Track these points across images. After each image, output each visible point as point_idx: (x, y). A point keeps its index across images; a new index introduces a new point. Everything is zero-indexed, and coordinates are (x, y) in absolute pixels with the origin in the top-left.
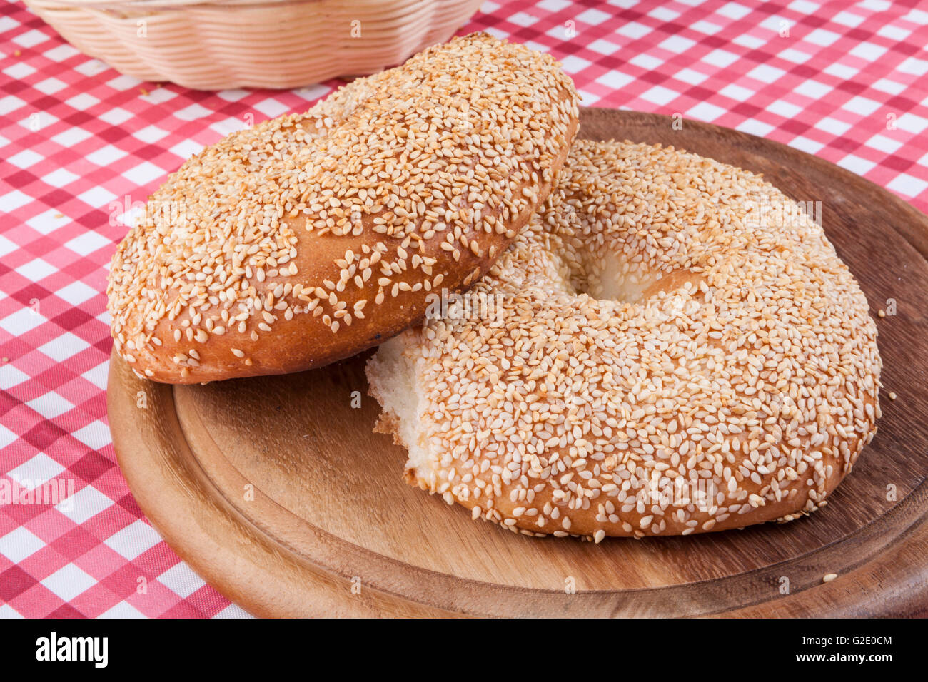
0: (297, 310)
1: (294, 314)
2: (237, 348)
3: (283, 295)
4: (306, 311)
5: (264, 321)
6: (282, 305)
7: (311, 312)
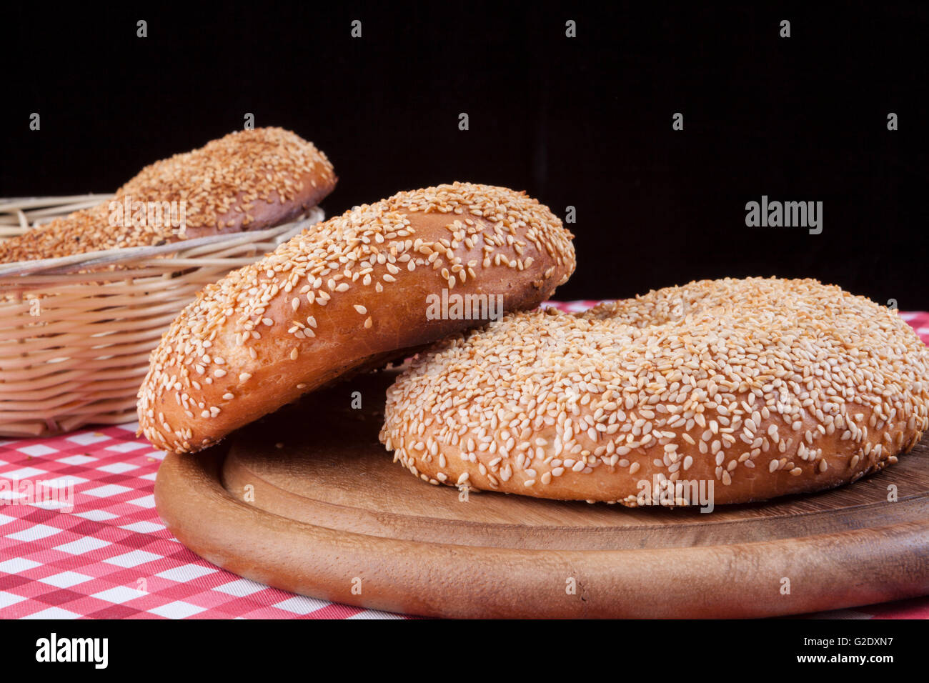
0: (420, 261)
1: (416, 266)
2: (360, 303)
3: (404, 249)
4: (427, 264)
5: (388, 272)
6: (405, 257)
7: (432, 264)
